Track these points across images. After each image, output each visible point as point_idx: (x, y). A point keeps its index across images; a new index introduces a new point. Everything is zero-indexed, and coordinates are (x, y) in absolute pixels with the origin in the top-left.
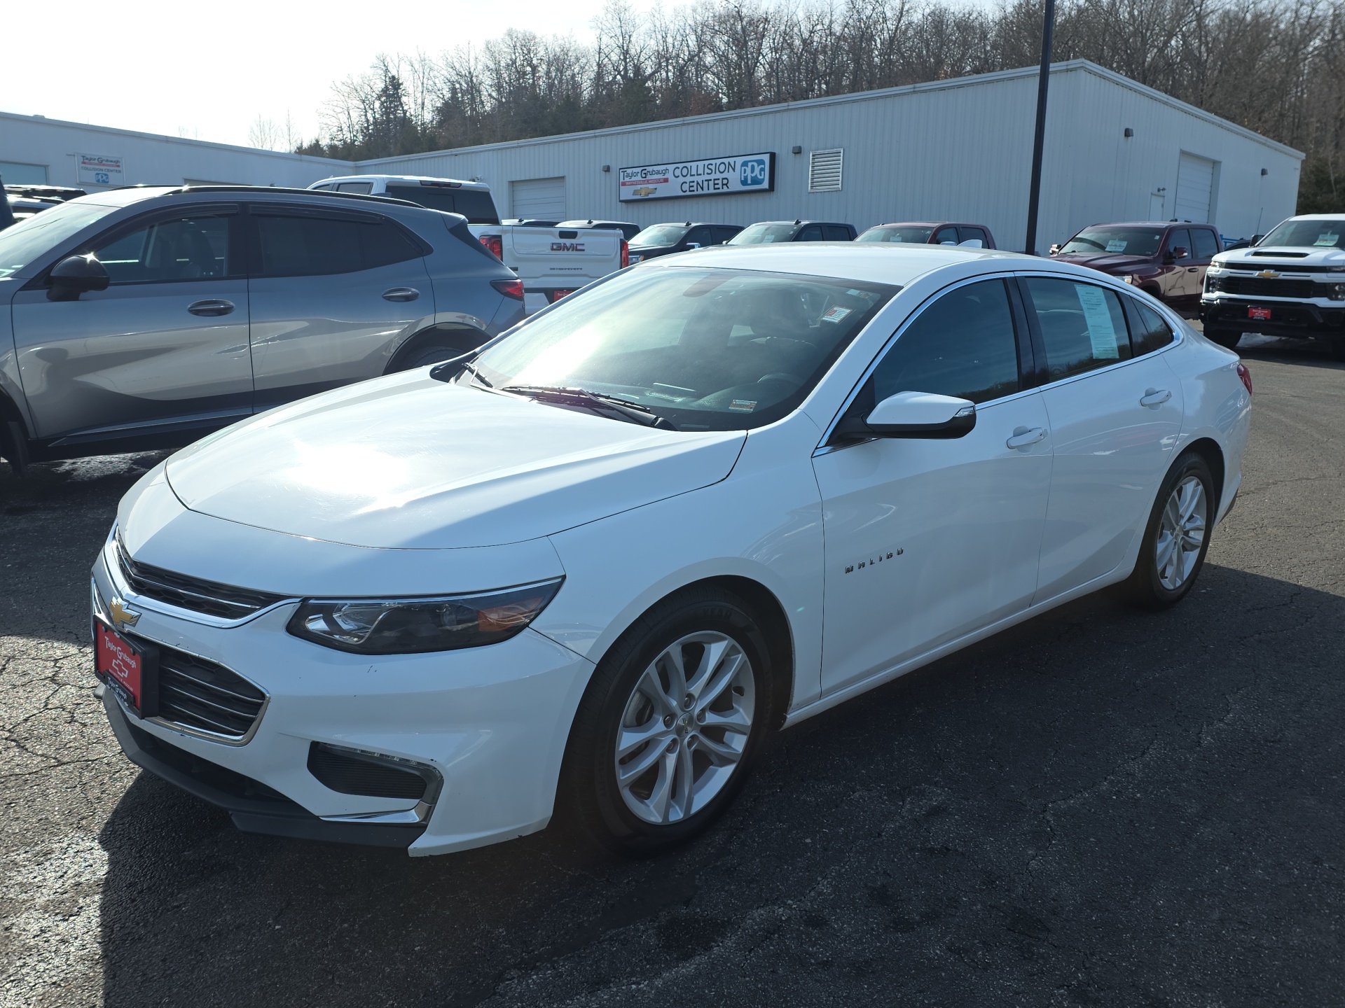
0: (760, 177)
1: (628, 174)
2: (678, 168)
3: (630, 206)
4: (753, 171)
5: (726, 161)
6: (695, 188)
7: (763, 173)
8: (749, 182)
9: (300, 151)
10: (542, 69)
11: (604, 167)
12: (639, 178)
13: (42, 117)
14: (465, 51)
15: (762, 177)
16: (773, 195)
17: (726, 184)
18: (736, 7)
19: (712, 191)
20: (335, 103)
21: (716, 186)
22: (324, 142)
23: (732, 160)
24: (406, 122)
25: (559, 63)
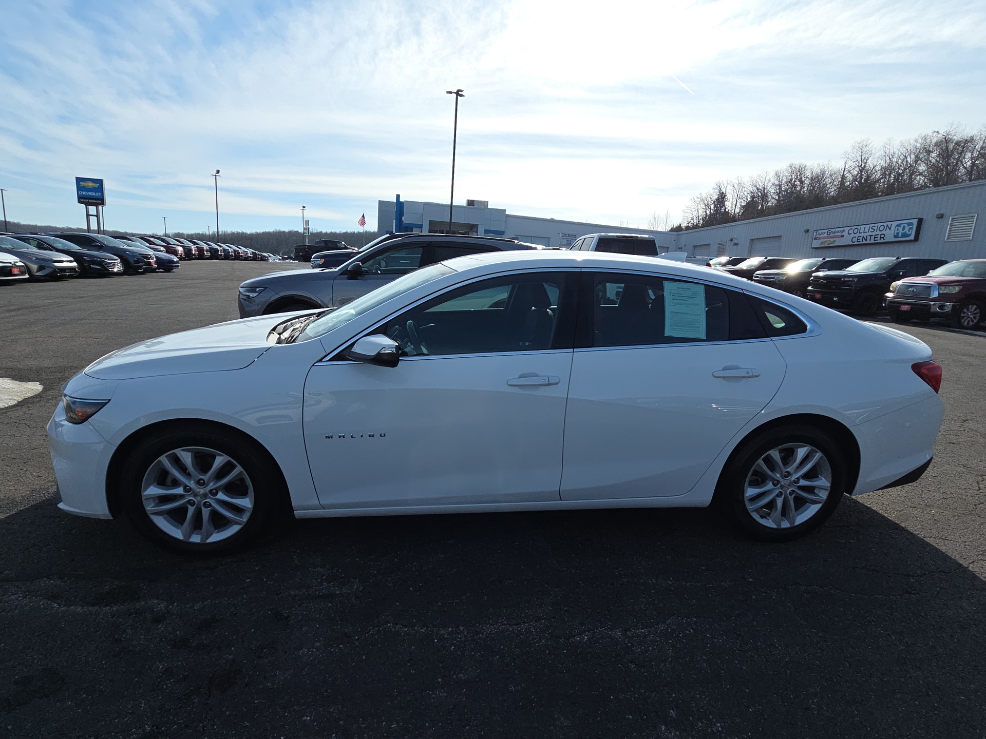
0: (908, 233)
1: (819, 234)
2: (852, 229)
3: (817, 250)
4: (904, 229)
5: (885, 224)
6: (861, 240)
7: (911, 230)
8: (900, 235)
9: (673, 230)
10: (807, 182)
11: (805, 230)
12: (826, 235)
13: (553, 219)
14: (764, 177)
15: (910, 233)
16: (917, 244)
17: (883, 238)
18: (943, 135)
19: (872, 241)
20: (692, 207)
21: (876, 239)
22: (683, 225)
23: (889, 224)
24: (726, 213)
25: (817, 179)
